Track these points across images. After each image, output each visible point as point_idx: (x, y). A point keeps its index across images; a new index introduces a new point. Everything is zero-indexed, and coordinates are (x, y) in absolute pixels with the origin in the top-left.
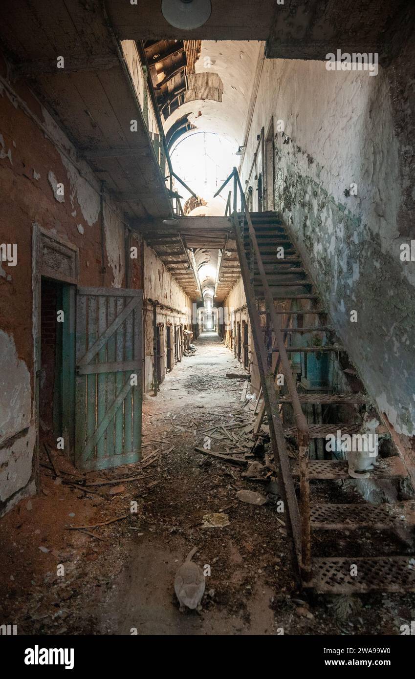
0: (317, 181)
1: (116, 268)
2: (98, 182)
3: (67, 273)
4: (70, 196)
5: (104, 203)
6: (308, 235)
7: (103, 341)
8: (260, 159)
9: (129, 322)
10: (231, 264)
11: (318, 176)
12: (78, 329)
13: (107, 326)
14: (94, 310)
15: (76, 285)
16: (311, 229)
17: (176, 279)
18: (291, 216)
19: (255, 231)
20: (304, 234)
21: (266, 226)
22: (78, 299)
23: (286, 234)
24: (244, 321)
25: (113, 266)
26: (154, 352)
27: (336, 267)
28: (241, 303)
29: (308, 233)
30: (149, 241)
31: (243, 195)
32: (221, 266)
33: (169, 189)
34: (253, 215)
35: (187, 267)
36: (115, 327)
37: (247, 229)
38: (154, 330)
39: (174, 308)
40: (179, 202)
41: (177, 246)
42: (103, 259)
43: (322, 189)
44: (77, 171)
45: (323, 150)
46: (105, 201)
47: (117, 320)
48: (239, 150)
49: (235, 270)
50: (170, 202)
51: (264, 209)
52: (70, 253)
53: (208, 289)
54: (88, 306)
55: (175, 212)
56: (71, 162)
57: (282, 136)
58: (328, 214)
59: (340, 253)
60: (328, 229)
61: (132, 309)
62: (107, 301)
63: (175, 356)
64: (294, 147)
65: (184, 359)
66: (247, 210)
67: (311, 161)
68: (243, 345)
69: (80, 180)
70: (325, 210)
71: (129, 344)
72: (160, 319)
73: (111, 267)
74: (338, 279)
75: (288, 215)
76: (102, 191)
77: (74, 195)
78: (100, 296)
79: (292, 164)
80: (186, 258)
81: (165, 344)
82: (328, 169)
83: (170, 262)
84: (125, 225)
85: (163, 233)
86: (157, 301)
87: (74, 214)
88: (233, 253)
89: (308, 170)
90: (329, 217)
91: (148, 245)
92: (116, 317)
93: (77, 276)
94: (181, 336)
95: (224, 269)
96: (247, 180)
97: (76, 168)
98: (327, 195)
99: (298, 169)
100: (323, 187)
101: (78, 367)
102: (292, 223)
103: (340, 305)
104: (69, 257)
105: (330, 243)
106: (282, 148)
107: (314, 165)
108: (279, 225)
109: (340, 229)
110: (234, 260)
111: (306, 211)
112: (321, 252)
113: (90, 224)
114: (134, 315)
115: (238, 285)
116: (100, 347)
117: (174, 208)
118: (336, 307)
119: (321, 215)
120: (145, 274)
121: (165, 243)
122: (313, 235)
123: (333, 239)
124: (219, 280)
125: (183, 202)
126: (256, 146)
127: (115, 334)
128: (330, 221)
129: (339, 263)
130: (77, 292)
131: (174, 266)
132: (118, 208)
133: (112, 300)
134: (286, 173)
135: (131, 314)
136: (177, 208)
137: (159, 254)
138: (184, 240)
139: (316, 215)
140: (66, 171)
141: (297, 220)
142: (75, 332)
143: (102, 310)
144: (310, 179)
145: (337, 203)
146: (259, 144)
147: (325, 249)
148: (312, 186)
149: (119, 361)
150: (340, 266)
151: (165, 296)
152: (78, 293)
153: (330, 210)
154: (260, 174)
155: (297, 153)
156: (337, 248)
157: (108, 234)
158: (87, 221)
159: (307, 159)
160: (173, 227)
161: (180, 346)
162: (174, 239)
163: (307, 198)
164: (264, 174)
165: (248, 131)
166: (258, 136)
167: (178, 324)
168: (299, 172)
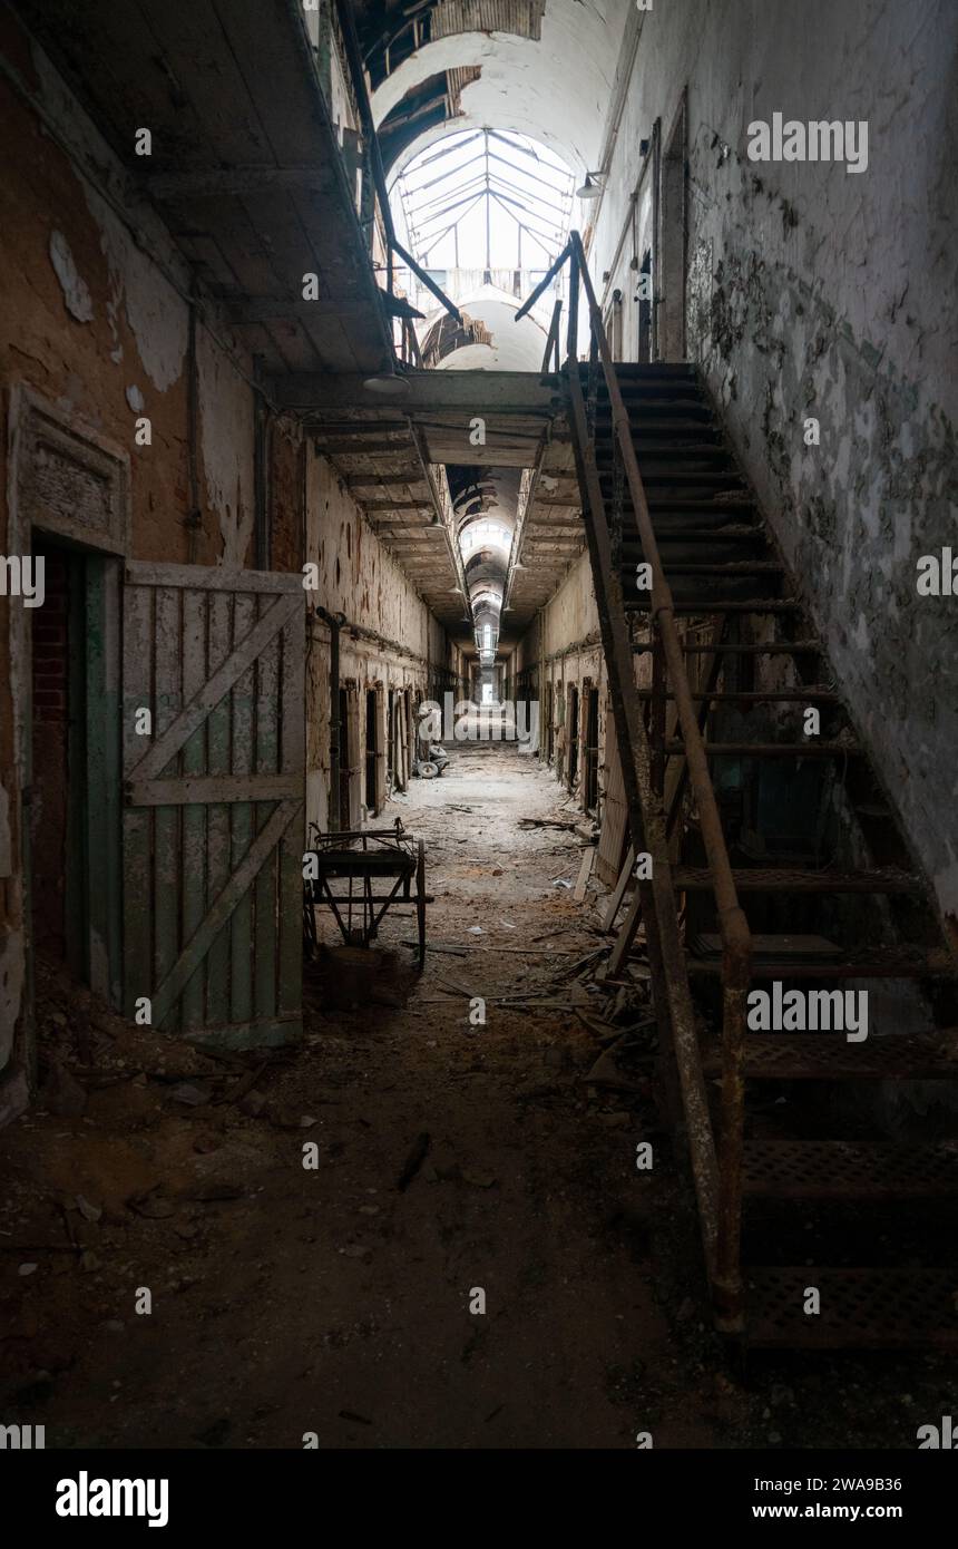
0: (808, 278)
1: (229, 515)
2: (183, 265)
3: (99, 525)
4: (109, 305)
5: (198, 326)
6: (776, 433)
7: (196, 718)
8: (647, 210)
9: (267, 666)
10: (555, 513)
11: (810, 264)
12: (127, 682)
13: (207, 675)
14: (171, 629)
15: (123, 558)
16: (785, 415)
17: (397, 555)
18: (730, 376)
19: (630, 415)
20: (766, 430)
21: (659, 403)
22: (127, 598)
23: (715, 430)
24: (587, 681)
25: (222, 508)
26: (332, 759)
27: (849, 524)
28: (580, 628)
29: (778, 428)
30: (323, 440)
31: (595, 312)
32: (528, 520)
33: (385, 288)
34: (624, 370)
35: (430, 519)
36: (227, 679)
37: (605, 412)
38: (333, 694)
39: (389, 638)
40: (411, 329)
41: (403, 458)
42: (195, 488)
43: (819, 301)
44: (127, 231)
45: (826, 190)
46: (202, 321)
47: (236, 658)
48: (588, 183)
49: (567, 531)
50: (386, 327)
51: (656, 355)
52: (106, 466)
53: (486, 588)
54: (154, 619)
55: (399, 356)
56: (113, 208)
57: (713, 146)
58: (835, 374)
59: (861, 483)
60: (831, 416)
61: (274, 628)
62: (208, 606)
63: (390, 774)
64: (744, 178)
65: (412, 784)
66: (607, 354)
67: (791, 219)
68: (584, 749)
69: (137, 260)
70: (824, 361)
71: (267, 726)
72: (349, 668)
73: (216, 511)
74: (854, 556)
75: (720, 372)
76: (193, 290)
77: (117, 301)
78: (187, 588)
79: (738, 226)
80: (427, 494)
81: (362, 740)
82: (839, 246)
83: (379, 505)
84: (256, 392)
85: (364, 418)
86: (342, 615)
87: (117, 356)
88: (564, 481)
89: (783, 245)
90: (836, 381)
91: (319, 451)
92: (232, 650)
93: (124, 532)
94: (407, 719)
95: (536, 527)
96: (608, 270)
97: (124, 223)
98: (832, 319)
99: (756, 242)
100: (822, 296)
101: (130, 786)
102: (734, 396)
103: (856, 630)
104: (104, 479)
105: (835, 456)
106: (711, 179)
107: (800, 231)
108: (697, 404)
109: (866, 416)
110: (564, 502)
111: (774, 363)
112: (812, 480)
113: (161, 385)
114: (281, 647)
115: (574, 578)
116: (190, 733)
117: (396, 344)
118: (844, 636)
119: (816, 375)
120: (309, 536)
121: (370, 447)
122: (791, 432)
123: (845, 445)
124: (521, 562)
125: (422, 331)
126: (636, 171)
127: (230, 700)
128: (838, 394)
129: (858, 514)
130: (124, 578)
131: (391, 515)
132: (238, 342)
133: (221, 602)
134: (719, 254)
135: (273, 644)
136: (403, 346)
137: (349, 481)
138: (422, 439)
139: (799, 377)
140: (97, 232)
141: (746, 392)
142: (121, 687)
143: (194, 630)
144: (786, 272)
145: (859, 342)
146: (645, 166)
147: (823, 471)
148: (792, 293)
149: (240, 772)
150: (860, 521)
151: (365, 602)
152: (128, 579)
153: (841, 362)
154: (647, 256)
155: (754, 197)
156: (854, 468)
157: (208, 420)
158: (151, 377)
159: (782, 213)
160: (390, 400)
161: (403, 747)
162: (393, 436)
163: (778, 325)
164: (656, 252)
165: (614, 130)
166: (644, 145)
167: (399, 684)
168: (757, 248)
